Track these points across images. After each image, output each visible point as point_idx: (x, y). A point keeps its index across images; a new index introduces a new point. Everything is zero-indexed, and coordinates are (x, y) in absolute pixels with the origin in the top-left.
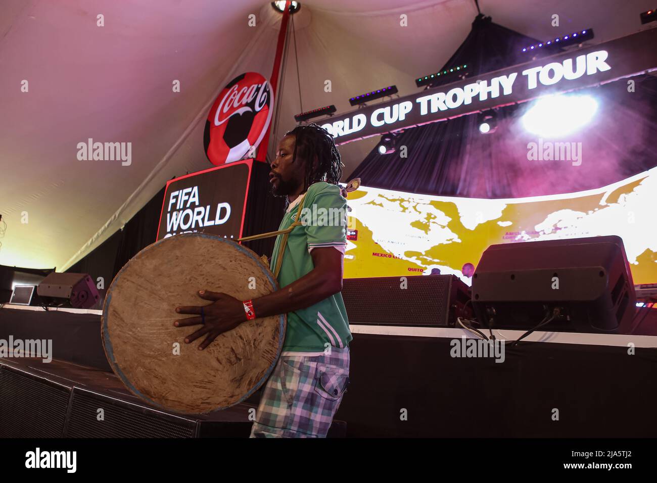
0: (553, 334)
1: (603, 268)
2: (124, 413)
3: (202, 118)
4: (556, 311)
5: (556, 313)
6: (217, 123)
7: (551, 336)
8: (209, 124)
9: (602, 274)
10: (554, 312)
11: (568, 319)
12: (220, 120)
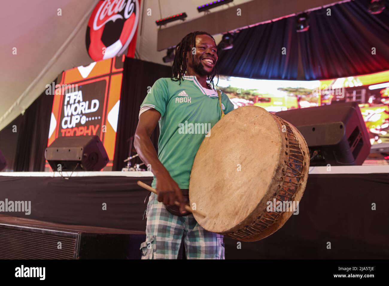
0: (313, 168)
1: (342, 123)
2: (29, 235)
3: (83, 24)
4: (315, 153)
5: (315, 154)
6: (95, 27)
7: (313, 169)
8: (89, 29)
9: (341, 127)
10: (314, 154)
11: (324, 158)
12: (98, 25)
